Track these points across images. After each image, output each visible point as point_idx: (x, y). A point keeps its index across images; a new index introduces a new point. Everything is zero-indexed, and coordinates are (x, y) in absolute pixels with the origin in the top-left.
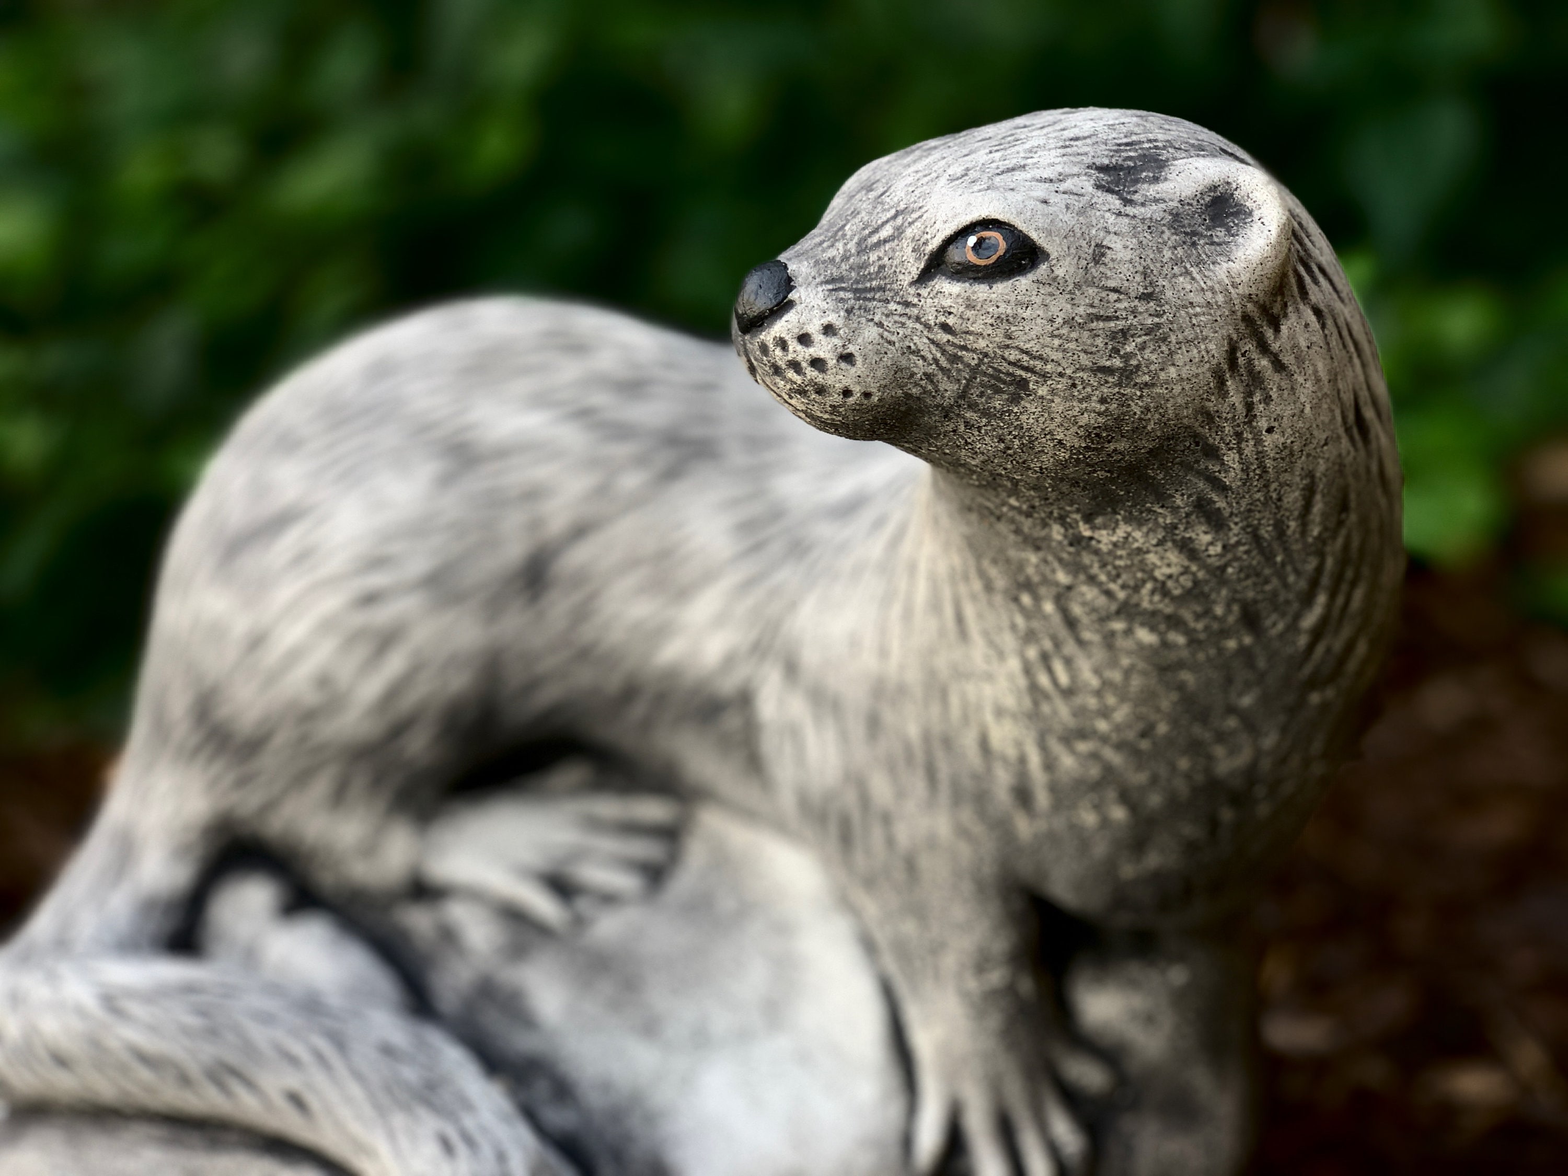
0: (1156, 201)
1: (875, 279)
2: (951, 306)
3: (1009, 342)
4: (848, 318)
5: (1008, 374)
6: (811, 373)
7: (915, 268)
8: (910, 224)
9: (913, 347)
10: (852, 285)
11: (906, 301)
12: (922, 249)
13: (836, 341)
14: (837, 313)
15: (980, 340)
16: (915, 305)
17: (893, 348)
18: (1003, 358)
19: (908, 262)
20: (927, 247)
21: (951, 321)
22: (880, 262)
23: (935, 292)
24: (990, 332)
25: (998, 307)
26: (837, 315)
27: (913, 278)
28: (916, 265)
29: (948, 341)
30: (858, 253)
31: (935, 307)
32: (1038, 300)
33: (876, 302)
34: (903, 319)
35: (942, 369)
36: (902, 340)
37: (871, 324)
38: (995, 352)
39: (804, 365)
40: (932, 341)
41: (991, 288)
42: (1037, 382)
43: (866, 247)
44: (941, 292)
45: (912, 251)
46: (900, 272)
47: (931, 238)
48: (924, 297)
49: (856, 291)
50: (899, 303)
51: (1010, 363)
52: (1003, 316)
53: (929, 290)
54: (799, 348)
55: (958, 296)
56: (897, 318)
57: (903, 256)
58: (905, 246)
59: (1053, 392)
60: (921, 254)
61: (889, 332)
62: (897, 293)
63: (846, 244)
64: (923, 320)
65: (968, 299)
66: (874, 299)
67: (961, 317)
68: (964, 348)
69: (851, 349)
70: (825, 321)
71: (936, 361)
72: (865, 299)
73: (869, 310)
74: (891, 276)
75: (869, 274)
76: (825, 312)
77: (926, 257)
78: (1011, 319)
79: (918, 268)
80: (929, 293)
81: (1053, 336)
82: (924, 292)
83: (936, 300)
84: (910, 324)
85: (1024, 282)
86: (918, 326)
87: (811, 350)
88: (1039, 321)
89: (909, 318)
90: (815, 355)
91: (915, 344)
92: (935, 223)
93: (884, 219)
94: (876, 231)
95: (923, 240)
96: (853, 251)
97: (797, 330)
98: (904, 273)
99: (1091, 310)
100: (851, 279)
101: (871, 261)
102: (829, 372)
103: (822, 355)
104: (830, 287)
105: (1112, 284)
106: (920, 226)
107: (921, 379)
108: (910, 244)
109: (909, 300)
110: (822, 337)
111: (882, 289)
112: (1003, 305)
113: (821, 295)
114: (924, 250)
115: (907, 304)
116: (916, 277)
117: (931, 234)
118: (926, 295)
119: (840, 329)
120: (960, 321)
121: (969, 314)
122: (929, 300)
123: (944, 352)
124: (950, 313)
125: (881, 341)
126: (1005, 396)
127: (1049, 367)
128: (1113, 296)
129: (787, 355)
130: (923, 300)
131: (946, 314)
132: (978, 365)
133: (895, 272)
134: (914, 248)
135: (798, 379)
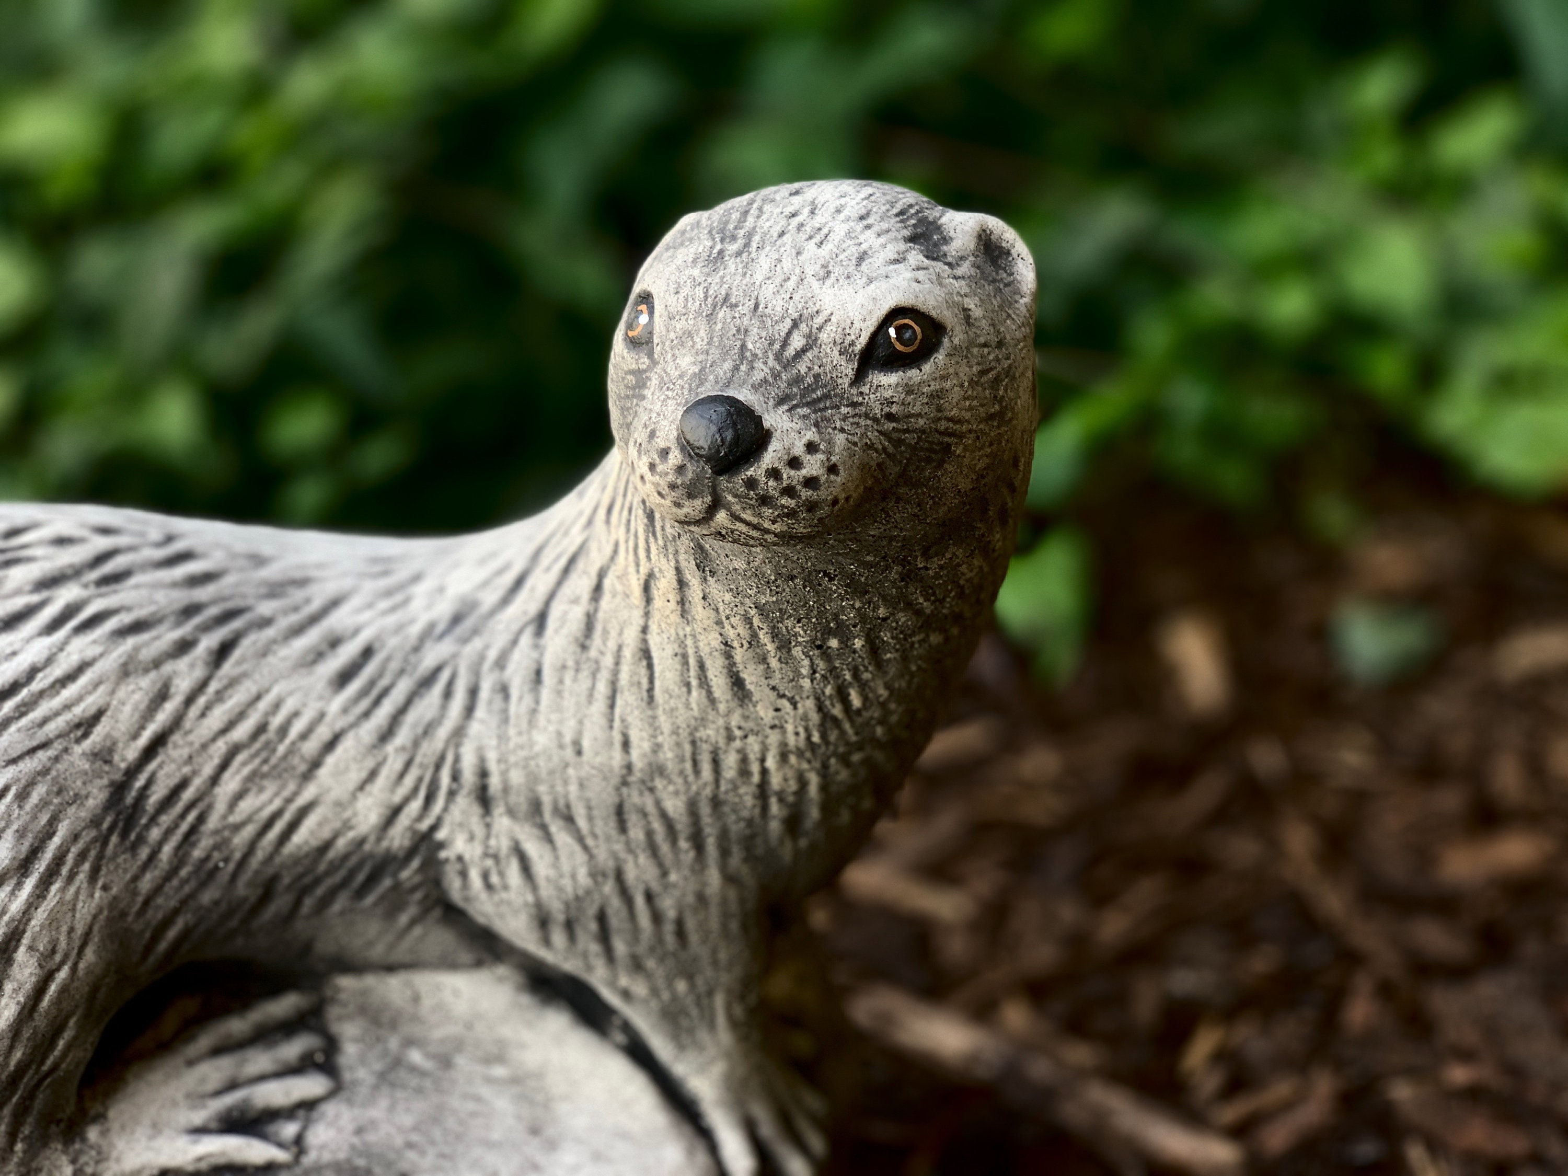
0: (962, 258)
1: (817, 389)
2: (893, 396)
3: (940, 415)
4: (820, 432)
5: (941, 443)
6: (805, 493)
7: (849, 369)
8: (820, 329)
9: (869, 443)
10: (801, 400)
11: (853, 402)
12: (850, 351)
13: (820, 456)
14: (810, 429)
15: (920, 419)
16: (861, 404)
17: (856, 449)
18: (936, 430)
19: (841, 365)
20: (856, 348)
21: (894, 409)
22: (812, 372)
23: (875, 387)
24: (926, 410)
25: (929, 386)
26: (811, 432)
27: (851, 379)
28: (850, 366)
29: (894, 428)
30: (784, 368)
31: (879, 400)
32: (951, 370)
33: (830, 411)
34: (856, 420)
35: (889, 455)
36: (861, 439)
37: (836, 432)
38: (930, 428)
39: (799, 487)
40: (880, 432)
41: (921, 370)
42: (956, 443)
43: (788, 361)
44: (880, 386)
45: (840, 355)
46: (837, 376)
47: (857, 339)
48: (866, 395)
49: (808, 404)
50: (847, 406)
51: (941, 433)
52: (934, 393)
53: (868, 386)
54: (792, 473)
55: (898, 384)
56: (851, 420)
57: (832, 362)
58: (828, 350)
59: (965, 449)
60: (850, 356)
61: (851, 435)
62: (842, 398)
63: (765, 363)
64: (871, 415)
65: (907, 385)
66: (826, 408)
67: (903, 404)
68: (907, 431)
69: (834, 459)
70: (805, 440)
71: (884, 449)
72: (820, 410)
73: (830, 420)
74: (830, 382)
75: (809, 386)
76: (800, 433)
77: (857, 357)
78: (939, 394)
79: (853, 369)
80: (870, 389)
81: (965, 399)
82: (865, 389)
83: (878, 394)
84: (863, 422)
85: (940, 357)
86: (869, 422)
87: (804, 472)
88: (956, 389)
89: (860, 417)
90: (808, 475)
91: (870, 439)
92: (852, 323)
93: (786, 330)
94: (785, 344)
95: (847, 342)
96: (778, 368)
97: (786, 457)
98: (841, 377)
99: (979, 368)
100: (796, 395)
101: (803, 372)
102: (822, 488)
103: (814, 473)
104: (786, 407)
105: (982, 340)
106: (835, 329)
107: (875, 470)
108: (834, 348)
109: (855, 400)
110: (809, 457)
111: (826, 396)
112: (932, 383)
113: (784, 417)
114: (852, 351)
115: (854, 405)
116: (853, 377)
117: (855, 334)
118: (868, 392)
119: (819, 444)
120: (903, 407)
121: (910, 398)
122: (872, 396)
123: (890, 439)
124: (893, 403)
125: (850, 445)
126: (935, 464)
127: (964, 427)
128: (986, 350)
129: (782, 483)
130: (867, 398)
131: (890, 405)
132: (917, 443)
133: (832, 377)
134: (840, 351)
135: (791, 503)
